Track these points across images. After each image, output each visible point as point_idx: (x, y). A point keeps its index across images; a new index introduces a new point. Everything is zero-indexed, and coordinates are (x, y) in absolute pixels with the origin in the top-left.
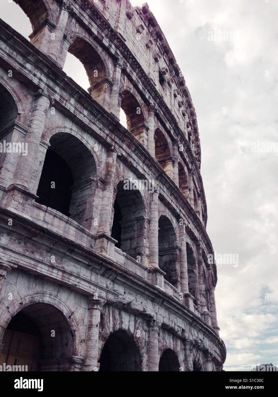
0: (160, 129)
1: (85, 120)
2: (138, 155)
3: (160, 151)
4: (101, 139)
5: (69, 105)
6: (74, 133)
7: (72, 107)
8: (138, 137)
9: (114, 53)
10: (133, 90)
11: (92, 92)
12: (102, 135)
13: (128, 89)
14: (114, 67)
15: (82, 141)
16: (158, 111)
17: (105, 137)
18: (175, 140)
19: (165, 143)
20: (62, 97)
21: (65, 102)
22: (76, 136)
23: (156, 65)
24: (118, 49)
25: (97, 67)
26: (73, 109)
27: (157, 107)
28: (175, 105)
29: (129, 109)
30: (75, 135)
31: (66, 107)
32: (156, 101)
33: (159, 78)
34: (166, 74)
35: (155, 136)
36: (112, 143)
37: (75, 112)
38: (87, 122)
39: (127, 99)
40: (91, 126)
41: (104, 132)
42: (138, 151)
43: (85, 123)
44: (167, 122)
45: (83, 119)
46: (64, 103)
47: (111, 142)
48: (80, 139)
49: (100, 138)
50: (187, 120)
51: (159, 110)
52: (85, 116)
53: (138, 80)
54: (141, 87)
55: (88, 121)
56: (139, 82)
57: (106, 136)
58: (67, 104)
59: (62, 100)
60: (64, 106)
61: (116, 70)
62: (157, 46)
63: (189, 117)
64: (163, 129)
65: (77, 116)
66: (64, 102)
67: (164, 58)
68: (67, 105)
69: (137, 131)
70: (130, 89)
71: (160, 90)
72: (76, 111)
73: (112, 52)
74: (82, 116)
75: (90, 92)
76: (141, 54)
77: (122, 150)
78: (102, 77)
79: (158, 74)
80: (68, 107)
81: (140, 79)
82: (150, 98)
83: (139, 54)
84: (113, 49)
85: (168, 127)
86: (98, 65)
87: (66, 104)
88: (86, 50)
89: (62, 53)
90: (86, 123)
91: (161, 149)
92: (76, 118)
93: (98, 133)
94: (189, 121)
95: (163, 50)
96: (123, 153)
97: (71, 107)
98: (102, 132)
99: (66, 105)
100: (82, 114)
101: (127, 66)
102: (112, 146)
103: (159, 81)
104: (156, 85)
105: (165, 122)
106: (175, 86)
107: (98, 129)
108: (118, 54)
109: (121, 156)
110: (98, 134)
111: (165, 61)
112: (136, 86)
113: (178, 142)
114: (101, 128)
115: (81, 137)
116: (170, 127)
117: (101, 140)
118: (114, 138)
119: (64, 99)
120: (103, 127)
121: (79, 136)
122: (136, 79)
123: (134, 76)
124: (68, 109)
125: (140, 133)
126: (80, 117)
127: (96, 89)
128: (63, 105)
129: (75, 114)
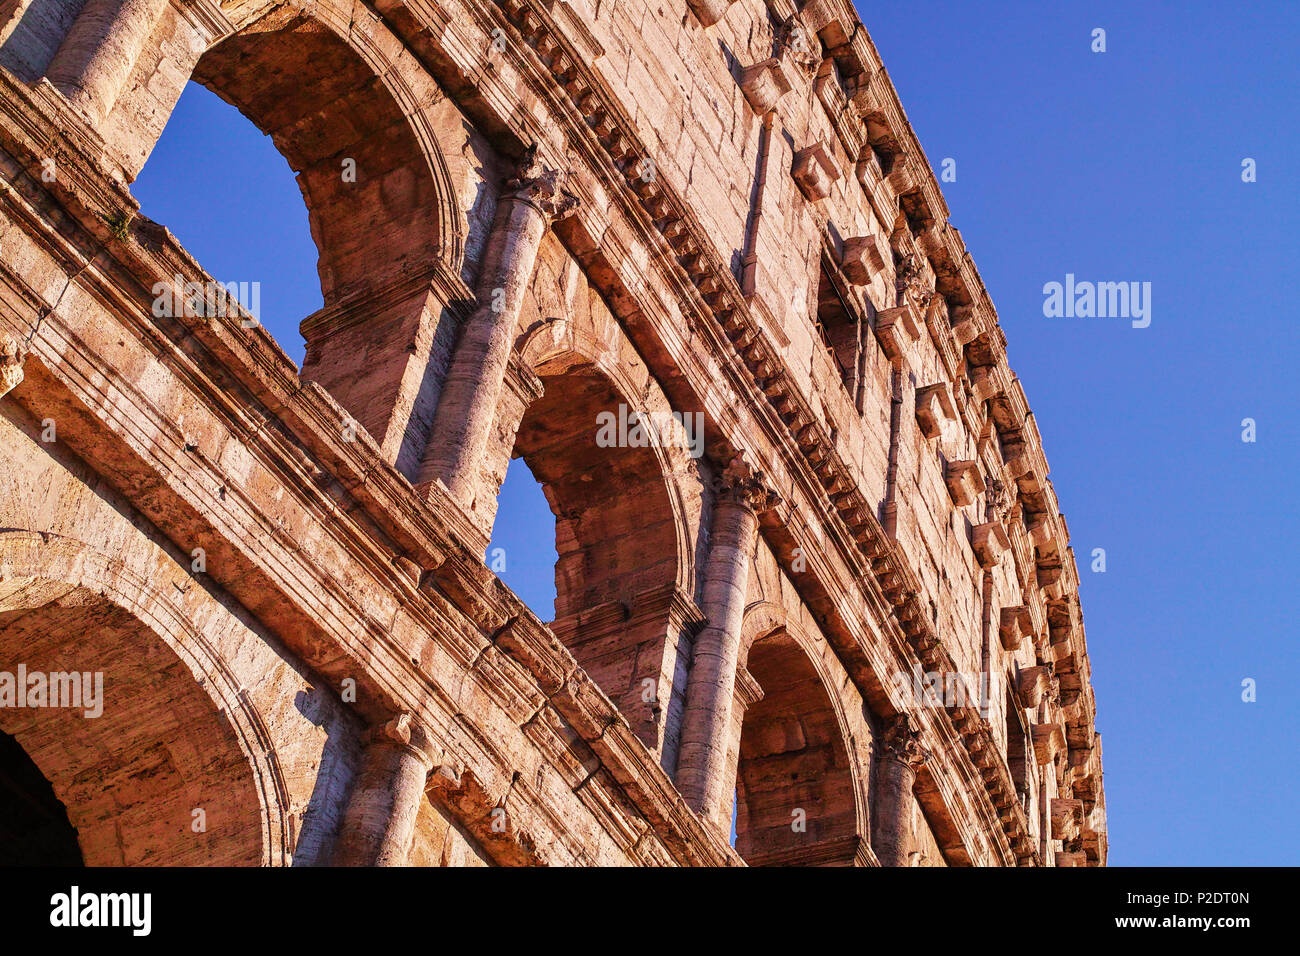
0: (793, 631)
1: (224, 515)
2: (593, 795)
3: (785, 789)
4: (323, 653)
5: (123, 403)
6: (131, 592)
7: (141, 420)
8: (624, 672)
9: (505, 117)
10: (614, 356)
11: (329, 345)
12: (335, 624)
13: (583, 348)
14: (498, 201)
15: (182, 654)
16: (781, 509)
17: (353, 642)
18: (900, 722)
19: (825, 738)
20: (84, 347)
21: (97, 379)
22: (146, 619)
23: (800, 216)
24: (542, 92)
25: (381, 189)
26: (152, 431)
27: (778, 478)
28: (925, 482)
29: (584, 478)
30: (137, 611)
31: (101, 414)
32: (774, 441)
33: (815, 303)
34: (867, 281)
35: (749, 677)
36: (400, 689)
37: (160, 454)
38: (237, 528)
39: (569, 414)
40: (264, 554)
41: (352, 607)
42: (593, 765)
43: (222, 529)
44: (844, 591)
45: (209, 501)
46: (89, 389)
47: (394, 683)
48: (170, 640)
49: (317, 645)
50: (1007, 592)
51: (792, 506)
52: (227, 486)
53: (656, 296)
54: (673, 336)
55: (248, 521)
56: (662, 307)
57: (363, 634)
58: (112, 392)
59: (82, 366)
60: (91, 404)
61: (508, 219)
62: (824, 104)
63: (1020, 580)
64: (814, 631)
65: (170, 480)
66: (93, 378)
67: (863, 186)
68: (106, 404)
69: (619, 631)
70: (598, 344)
71: (818, 376)
72: (167, 444)
73: (496, 107)
74: (211, 483)
75: (316, 342)
76: (704, 143)
77: (473, 750)
78: (404, 256)
79: (814, 273)
80: (118, 415)
81: (675, 286)
82: (735, 417)
83: (686, 139)
84: (507, 94)
85: (854, 629)
86: (388, 180)
87: (102, 392)
88: (325, 83)
89: (146, 85)
90: (227, 535)
91: (794, 776)
92: (163, 492)
93: (309, 611)
94: (1020, 603)
95: (858, 136)
96: (476, 770)
97: (133, 413)
98: (335, 607)
99: (99, 404)
100: (211, 467)
101: (591, 201)
102: (396, 712)
103: (815, 315)
104: (785, 342)
105: (833, 592)
106: (931, 364)
107: (307, 580)
108: (535, 124)
109: (460, 793)
110: (303, 614)
111: (870, 199)
112: (639, 334)
113: (916, 735)
114: (338, 575)
115: (176, 629)
116: (864, 625)
117: (328, 658)
118: (427, 653)
119: (96, 359)
120: (353, 572)
121: (166, 619)
122: (648, 286)
123: (635, 265)
124: (113, 426)
125: (641, 646)
126: (192, 487)
127: (353, 325)
128: (82, 396)
129: (159, 467)
